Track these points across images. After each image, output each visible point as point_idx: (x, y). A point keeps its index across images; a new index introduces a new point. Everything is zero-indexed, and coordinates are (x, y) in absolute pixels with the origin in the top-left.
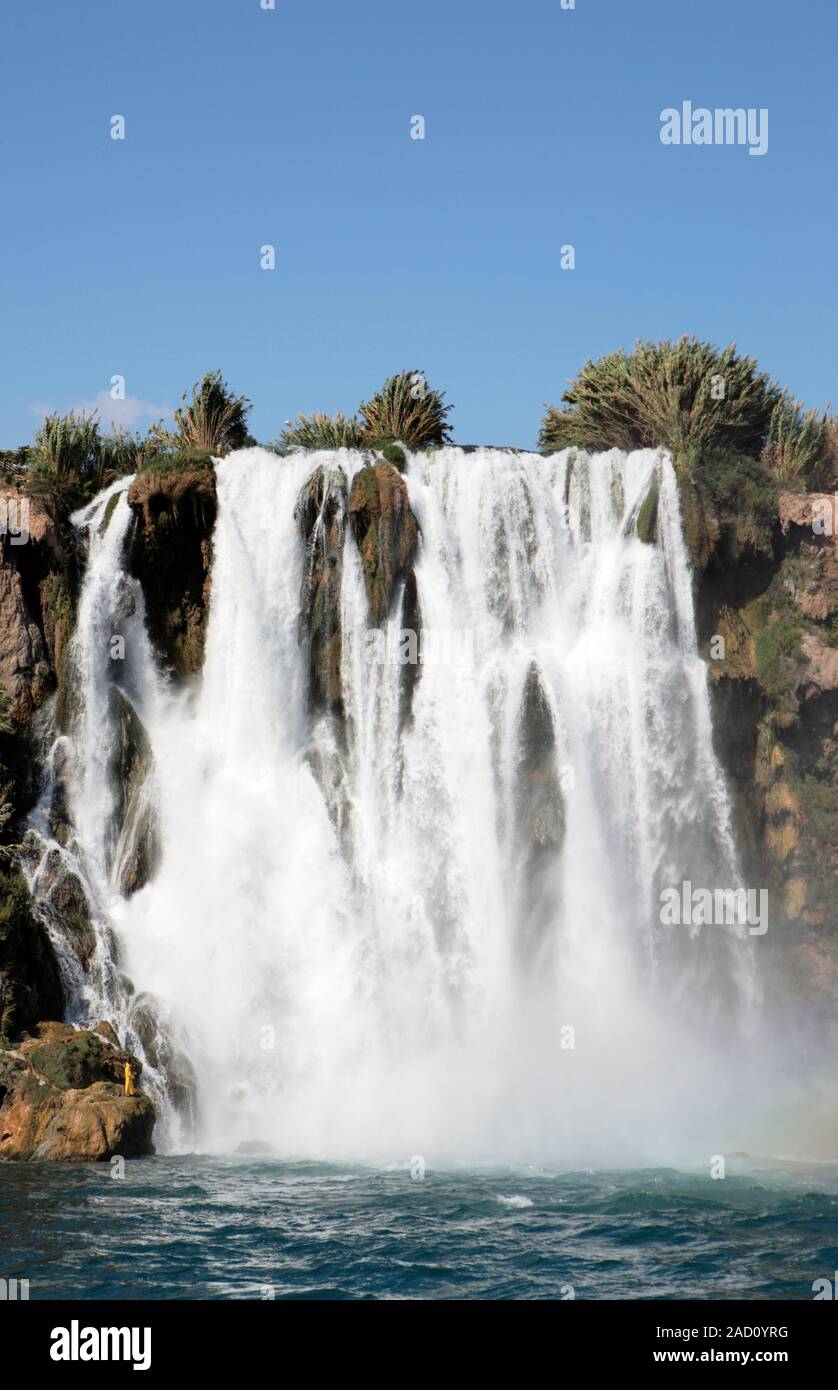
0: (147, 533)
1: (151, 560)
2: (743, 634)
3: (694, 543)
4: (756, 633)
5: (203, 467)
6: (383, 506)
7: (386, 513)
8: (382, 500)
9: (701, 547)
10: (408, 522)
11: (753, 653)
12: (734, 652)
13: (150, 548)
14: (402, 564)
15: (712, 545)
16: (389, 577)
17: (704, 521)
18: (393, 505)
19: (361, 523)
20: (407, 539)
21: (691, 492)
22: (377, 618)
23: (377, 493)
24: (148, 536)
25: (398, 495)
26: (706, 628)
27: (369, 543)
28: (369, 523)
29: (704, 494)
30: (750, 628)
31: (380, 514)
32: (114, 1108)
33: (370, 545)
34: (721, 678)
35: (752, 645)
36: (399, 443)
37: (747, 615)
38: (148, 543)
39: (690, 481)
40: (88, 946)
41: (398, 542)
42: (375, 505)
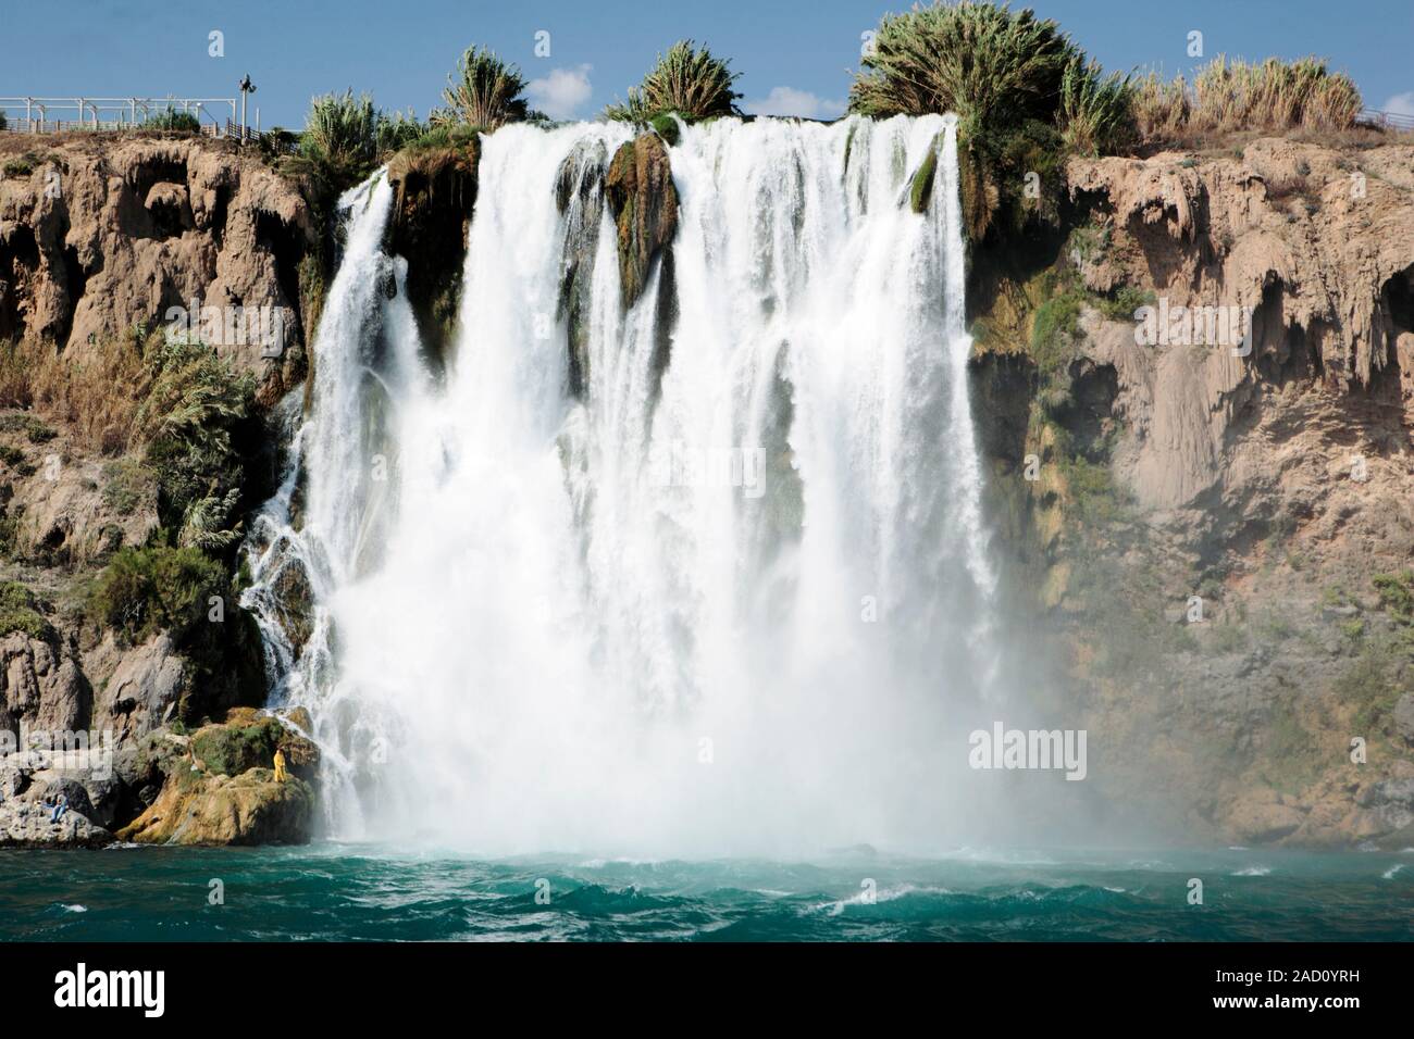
0: (409, 213)
1: (415, 240)
2: (1024, 308)
3: (970, 212)
4: (1039, 306)
5: (467, 144)
6: (640, 180)
7: (642, 187)
8: (638, 174)
9: (977, 218)
10: (667, 197)
11: (1031, 327)
12: (1011, 328)
13: (413, 228)
14: (660, 240)
15: (990, 215)
16: (643, 254)
17: (983, 189)
18: (650, 179)
19: (618, 196)
20: (666, 213)
21: (970, 159)
22: (630, 297)
23: (634, 166)
24: (410, 216)
25: (657, 168)
26: (979, 301)
27: (625, 217)
28: (625, 199)
29: (984, 161)
30: (1033, 301)
31: (636, 189)
32: (251, 794)
33: (625, 222)
34: (984, 354)
35: (1031, 318)
36: (673, 115)
37: (1033, 288)
38: (412, 224)
39: (968, 146)
40: (305, 632)
41: (657, 217)
42: (630, 179)
